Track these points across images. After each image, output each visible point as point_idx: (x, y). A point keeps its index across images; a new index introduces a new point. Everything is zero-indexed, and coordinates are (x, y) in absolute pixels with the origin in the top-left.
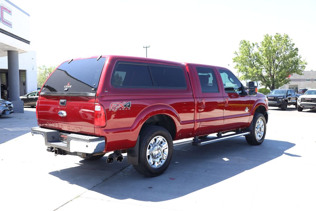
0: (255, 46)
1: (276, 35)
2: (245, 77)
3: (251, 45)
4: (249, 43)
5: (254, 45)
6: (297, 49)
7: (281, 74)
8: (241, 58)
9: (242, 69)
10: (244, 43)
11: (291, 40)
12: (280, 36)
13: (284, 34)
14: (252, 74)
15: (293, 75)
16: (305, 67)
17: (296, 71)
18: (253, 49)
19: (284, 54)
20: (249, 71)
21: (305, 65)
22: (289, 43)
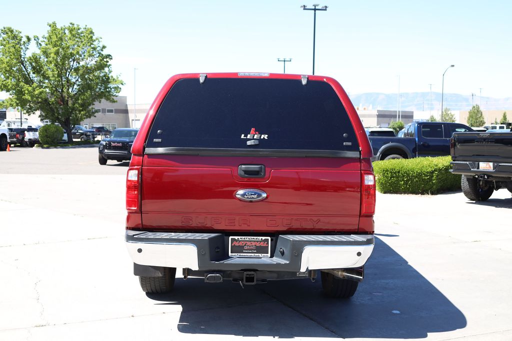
0: (33, 42)
1: (71, 25)
2: (18, 102)
3: (24, 39)
4: (21, 35)
5: (29, 39)
6: (109, 56)
7: (83, 100)
8: (7, 63)
9: (10, 86)
10: (10, 33)
11: (100, 40)
12: (79, 29)
13: (84, 27)
14: (32, 97)
15: (102, 102)
16: (120, 88)
17: (106, 95)
18: (27, 48)
19: (88, 63)
20: (25, 91)
21: (120, 86)
22: (94, 43)
